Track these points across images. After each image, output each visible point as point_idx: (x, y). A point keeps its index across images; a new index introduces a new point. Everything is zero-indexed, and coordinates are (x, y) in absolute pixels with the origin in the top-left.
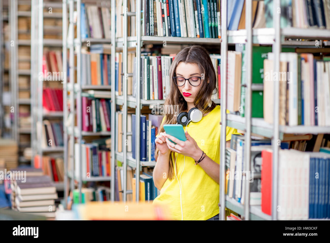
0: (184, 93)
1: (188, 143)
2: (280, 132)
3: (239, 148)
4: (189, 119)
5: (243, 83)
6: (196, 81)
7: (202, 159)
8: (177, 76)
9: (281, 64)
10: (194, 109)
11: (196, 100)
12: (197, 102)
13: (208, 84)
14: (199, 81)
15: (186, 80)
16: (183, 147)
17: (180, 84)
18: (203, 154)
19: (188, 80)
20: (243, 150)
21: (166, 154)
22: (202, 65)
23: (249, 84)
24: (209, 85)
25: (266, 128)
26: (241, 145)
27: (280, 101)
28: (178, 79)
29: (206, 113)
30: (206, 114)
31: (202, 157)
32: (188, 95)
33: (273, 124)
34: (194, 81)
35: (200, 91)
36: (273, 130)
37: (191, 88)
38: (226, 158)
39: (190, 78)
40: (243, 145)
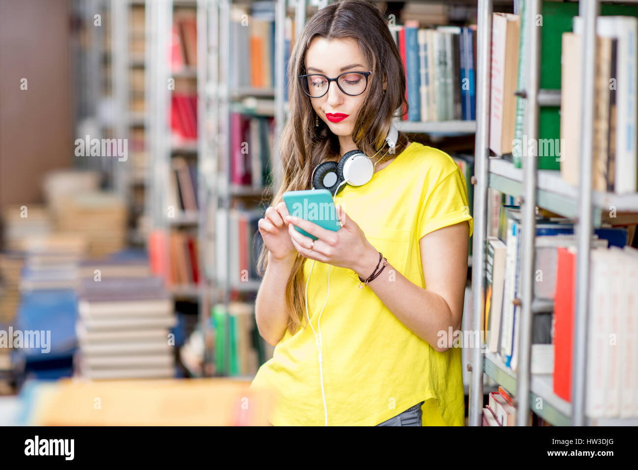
0: (328, 115)
1: (344, 234)
2: (593, 207)
3: (512, 240)
4: (343, 180)
5: (521, 89)
6: (356, 82)
7: (378, 271)
8: (310, 72)
9: (598, 42)
10: (353, 154)
11: (358, 129)
12: (361, 133)
13: (385, 91)
14: (363, 82)
15: (329, 81)
16: (333, 245)
17: (317, 91)
18: (380, 260)
19: (336, 80)
20: (519, 246)
21: (287, 259)
22: (370, 43)
23: (532, 91)
24: (387, 92)
25: (565, 196)
26: (514, 234)
27: (595, 131)
28: (311, 80)
29: (382, 162)
30: (382, 166)
31: (377, 268)
32: (339, 118)
33: (579, 188)
34: (350, 82)
35: (364, 108)
36: (579, 200)
37: (344, 100)
38: (486, 261)
39: (343, 76)
40: (518, 232)
